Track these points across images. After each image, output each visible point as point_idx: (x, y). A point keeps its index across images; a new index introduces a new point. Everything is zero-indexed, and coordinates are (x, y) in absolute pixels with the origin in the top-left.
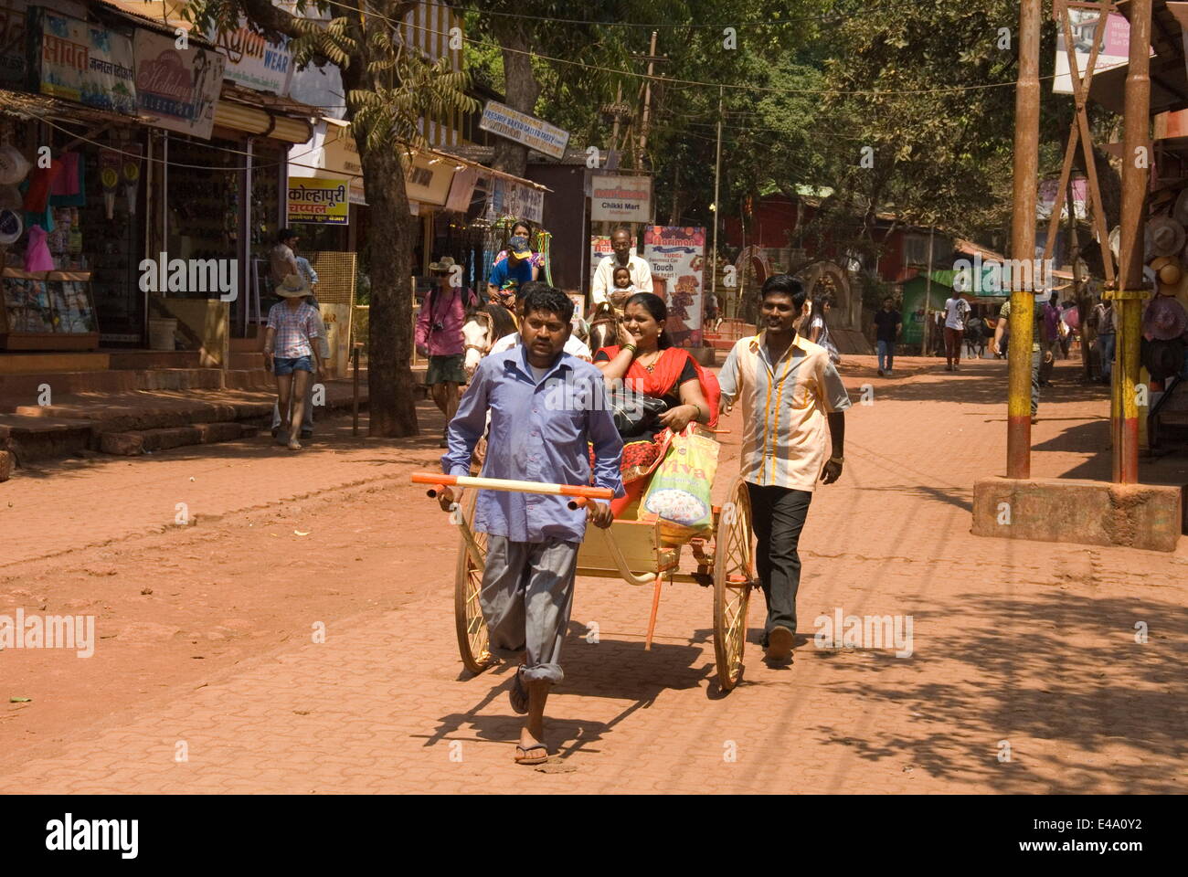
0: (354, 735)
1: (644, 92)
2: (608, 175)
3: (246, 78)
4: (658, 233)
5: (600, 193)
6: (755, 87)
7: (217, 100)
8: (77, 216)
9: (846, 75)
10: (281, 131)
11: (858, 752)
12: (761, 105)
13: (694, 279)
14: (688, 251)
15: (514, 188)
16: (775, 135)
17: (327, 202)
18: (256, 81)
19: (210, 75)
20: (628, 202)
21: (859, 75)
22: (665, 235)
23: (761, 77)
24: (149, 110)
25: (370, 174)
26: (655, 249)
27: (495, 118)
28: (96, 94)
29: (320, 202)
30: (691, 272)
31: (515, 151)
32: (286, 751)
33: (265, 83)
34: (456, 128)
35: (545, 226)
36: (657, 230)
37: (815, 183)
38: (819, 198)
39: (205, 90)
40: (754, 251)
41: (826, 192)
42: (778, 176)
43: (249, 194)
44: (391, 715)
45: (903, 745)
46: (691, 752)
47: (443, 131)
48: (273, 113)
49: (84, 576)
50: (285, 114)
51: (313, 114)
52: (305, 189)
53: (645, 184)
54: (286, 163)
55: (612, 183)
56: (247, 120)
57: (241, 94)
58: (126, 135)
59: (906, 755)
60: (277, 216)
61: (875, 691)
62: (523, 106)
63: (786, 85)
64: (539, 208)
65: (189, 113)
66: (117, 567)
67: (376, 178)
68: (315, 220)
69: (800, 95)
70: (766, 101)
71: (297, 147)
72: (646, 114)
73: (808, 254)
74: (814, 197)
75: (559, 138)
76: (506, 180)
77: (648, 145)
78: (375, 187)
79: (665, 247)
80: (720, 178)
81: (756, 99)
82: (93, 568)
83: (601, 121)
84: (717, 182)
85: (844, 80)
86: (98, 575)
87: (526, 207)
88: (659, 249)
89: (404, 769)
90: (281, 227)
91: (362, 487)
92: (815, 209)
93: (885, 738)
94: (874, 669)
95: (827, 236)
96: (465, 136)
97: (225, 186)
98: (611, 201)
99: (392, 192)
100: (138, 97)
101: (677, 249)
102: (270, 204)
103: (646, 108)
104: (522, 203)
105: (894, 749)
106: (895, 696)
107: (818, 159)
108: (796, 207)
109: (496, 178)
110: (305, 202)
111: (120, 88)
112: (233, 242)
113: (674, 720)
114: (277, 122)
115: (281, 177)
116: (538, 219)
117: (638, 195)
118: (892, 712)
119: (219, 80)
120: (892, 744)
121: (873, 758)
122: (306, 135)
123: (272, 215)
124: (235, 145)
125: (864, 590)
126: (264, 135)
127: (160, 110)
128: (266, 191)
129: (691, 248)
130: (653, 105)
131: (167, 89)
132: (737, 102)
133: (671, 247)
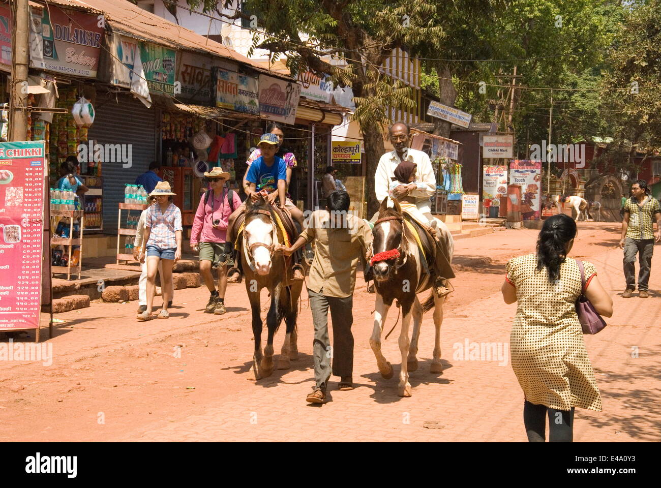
0: (339, 408)
1: (511, 93)
2: (491, 135)
3: (311, 95)
4: (517, 163)
5: (487, 144)
6: (570, 89)
7: (297, 106)
8: (233, 163)
9: (612, 81)
10: (328, 120)
11: (590, 423)
12: (573, 97)
13: (536, 186)
14: (533, 172)
15: (443, 143)
16: (581, 112)
17: (351, 153)
18: (316, 96)
19: (294, 93)
20: (501, 148)
21: (619, 81)
22: (519, 164)
23: (573, 83)
24: (265, 112)
25: (366, 139)
26: (515, 171)
27: (434, 109)
28: (241, 105)
29: (348, 153)
30: (534, 182)
31: (445, 125)
32: (305, 415)
33: (320, 97)
34: (417, 115)
35: (459, 161)
36: (517, 161)
37: (602, 135)
38: (605, 143)
39: (291, 101)
40: (570, 170)
41: (609, 140)
42: (584, 133)
43: (313, 150)
44: (358, 399)
45: (616, 420)
46: (503, 420)
47: (411, 116)
48: (324, 111)
49: (227, 331)
50: (330, 111)
51: (343, 111)
52: (339, 147)
53: (510, 139)
54: (331, 135)
55: (493, 139)
56: (311, 115)
57: (309, 103)
58: (255, 124)
59: (618, 426)
60: (326, 160)
61: (606, 393)
62: (449, 102)
63: (587, 87)
64: (456, 153)
65: (284, 113)
66: (242, 327)
67: (369, 140)
68: (345, 162)
69: (594, 91)
70: (576, 95)
71: (336, 127)
72: (512, 104)
73: (600, 172)
74: (603, 143)
75: (466, 118)
76: (439, 139)
77: (513, 120)
78: (369, 145)
79: (520, 170)
80: (552, 135)
81: (570, 94)
82: (230, 327)
83: (488, 108)
84: (550, 137)
85: (611, 83)
86: (233, 331)
87: (449, 152)
88: (518, 171)
89: (360, 425)
90: (328, 165)
91: (361, 289)
92: (604, 149)
93: (608, 417)
94: (607, 382)
95: (610, 162)
96: (422, 119)
97: (303, 147)
98: (493, 148)
99: (378, 147)
100: (260, 106)
101: (527, 171)
102: (323, 155)
103: (512, 101)
104: (447, 150)
105: (611, 422)
106: (616, 396)
107: (603, 123)
108: (594, 148)
109: (434, 138)
110: (341, 153)
111: (252, 102)
112: (306, 173)
113: (497, 404)
114: (326, 115)
115: (328, 141)
116: (456, 158)
117: (506, 145)
118: (613, 403)
119: (298, 97)
120: (611, 420)
121: (599, 427)
122: (340, 121)
123: (325, 160)
124: (306, 127)
125: (608, 341)
126: (320, 122)
127: (271, 112)
128: (321, 148)
129: (534, 170)
130: (515, 100)
131: (274, 102)
132: (560, 96)
133: (524, 170)
